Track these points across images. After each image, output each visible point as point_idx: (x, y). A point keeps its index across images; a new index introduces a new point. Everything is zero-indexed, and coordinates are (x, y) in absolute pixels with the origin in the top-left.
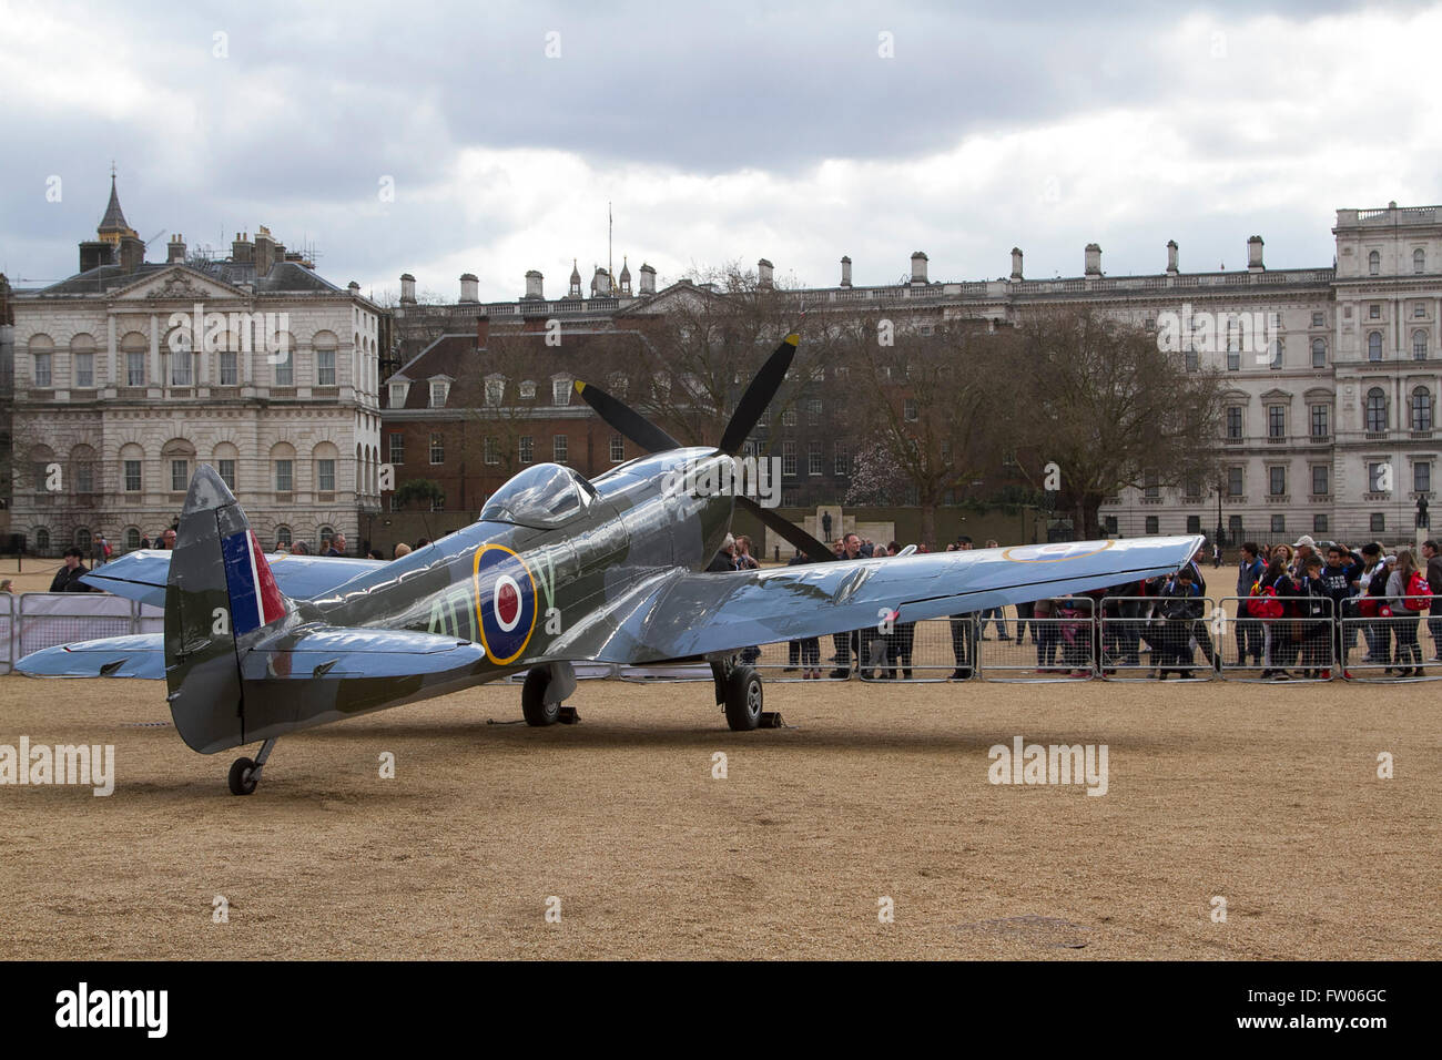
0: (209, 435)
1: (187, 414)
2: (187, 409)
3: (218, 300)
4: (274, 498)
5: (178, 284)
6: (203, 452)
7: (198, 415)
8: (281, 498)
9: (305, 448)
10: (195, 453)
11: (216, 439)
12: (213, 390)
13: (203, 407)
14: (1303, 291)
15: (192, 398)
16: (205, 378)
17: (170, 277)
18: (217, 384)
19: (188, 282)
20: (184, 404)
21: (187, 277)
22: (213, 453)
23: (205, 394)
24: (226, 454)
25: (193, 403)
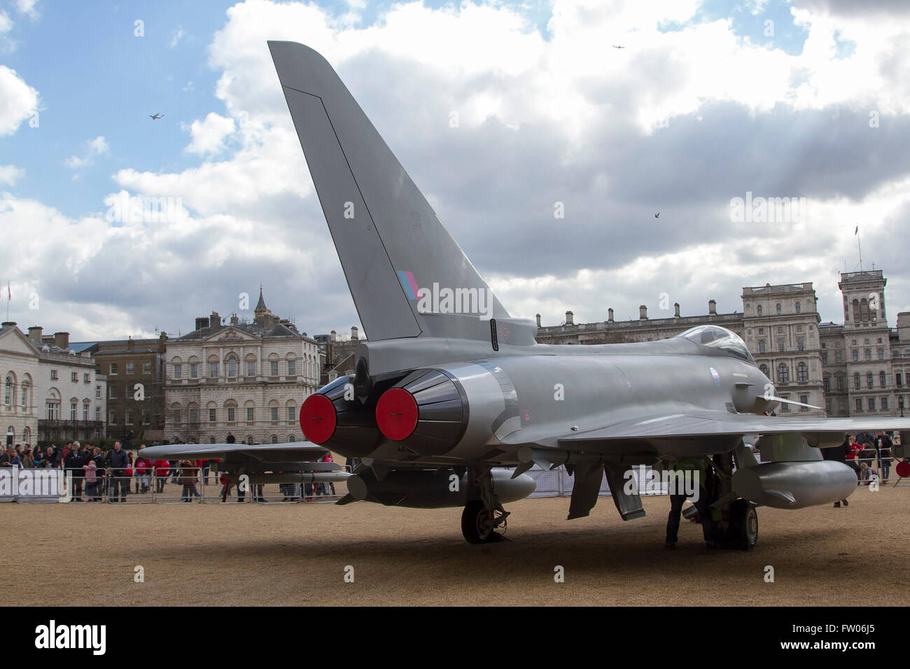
0: (243, 397)
1: (234, 389)
2: (234, 387)
3: (247, 341)
4: (270, 424)
5: (231, 334)
6: (241, 405)
7: (239, 389)
8: (273, 423)
9: (283, 402)
10: (237, 406)
11: (246, 399)
12: (245, 379)
13: (240, 386)
14: (732, 323)
15: (237, 382)
16: (242, 373)
17: (227, 332)
18: (247, 376)
19: (235, 333)
20: (232, 384)
21: (234, 331)
22: (245, 405)
23: (241, 380)
24: (250, 405)
25: (237, 384)
